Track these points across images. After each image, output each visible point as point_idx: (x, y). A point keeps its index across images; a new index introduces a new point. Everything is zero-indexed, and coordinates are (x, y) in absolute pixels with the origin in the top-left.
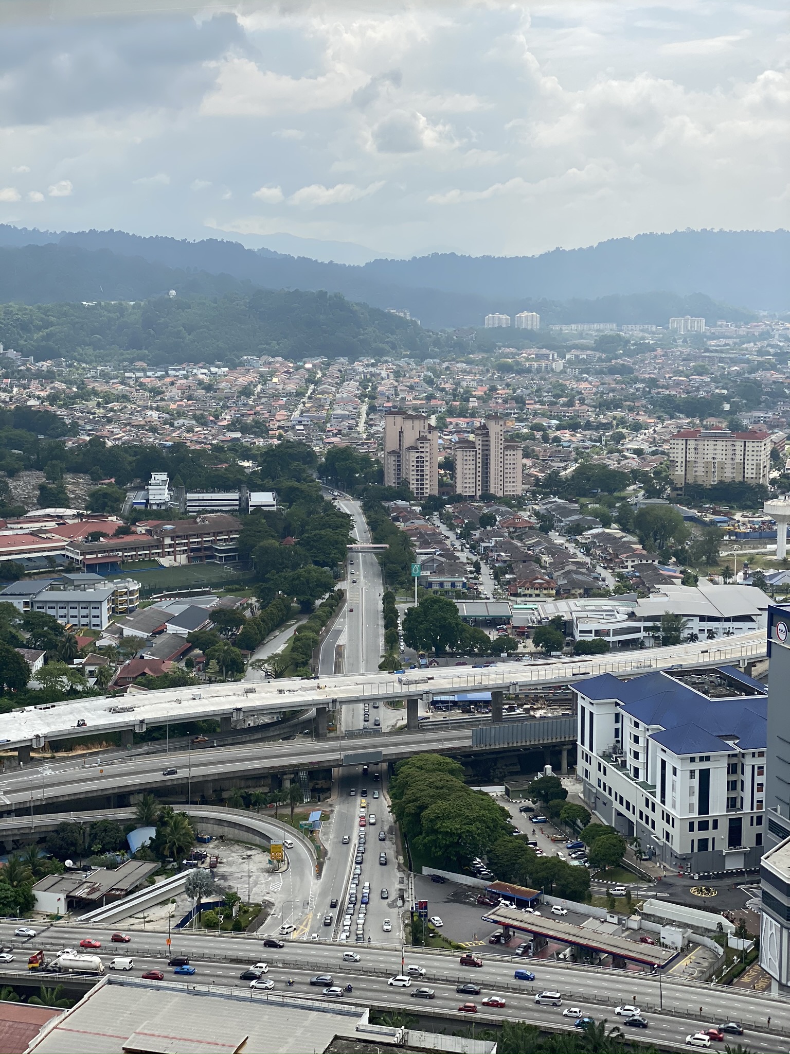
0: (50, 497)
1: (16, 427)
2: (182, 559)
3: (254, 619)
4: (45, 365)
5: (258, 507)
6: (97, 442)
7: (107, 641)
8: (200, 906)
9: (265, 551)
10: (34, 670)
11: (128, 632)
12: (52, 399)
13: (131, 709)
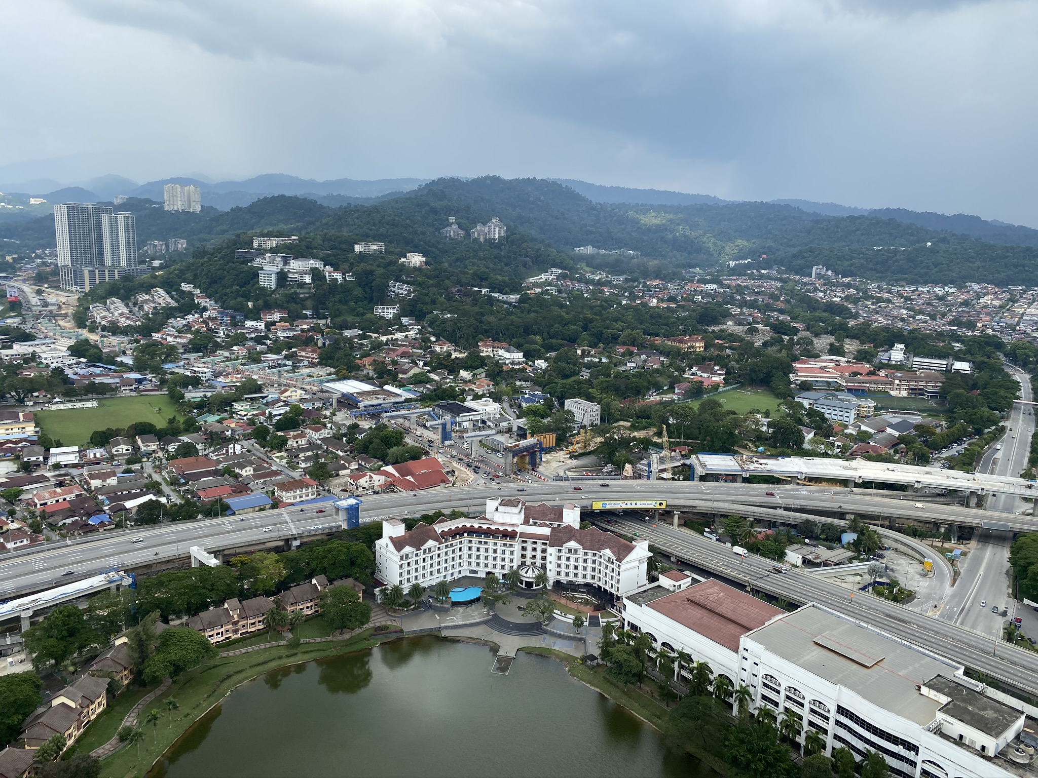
0: (835, 350)
1: (825, 311)
2: (904, 393)
3: (941, 435)
4: (847, 280)
5: (958, 371)
6: (867, 324)
7: (850, 431)
8: (875, 582)
9: (958, 396)
10: (807, 439)
11: (864, 428)
12: (847, 298)
13: (856, 469)
